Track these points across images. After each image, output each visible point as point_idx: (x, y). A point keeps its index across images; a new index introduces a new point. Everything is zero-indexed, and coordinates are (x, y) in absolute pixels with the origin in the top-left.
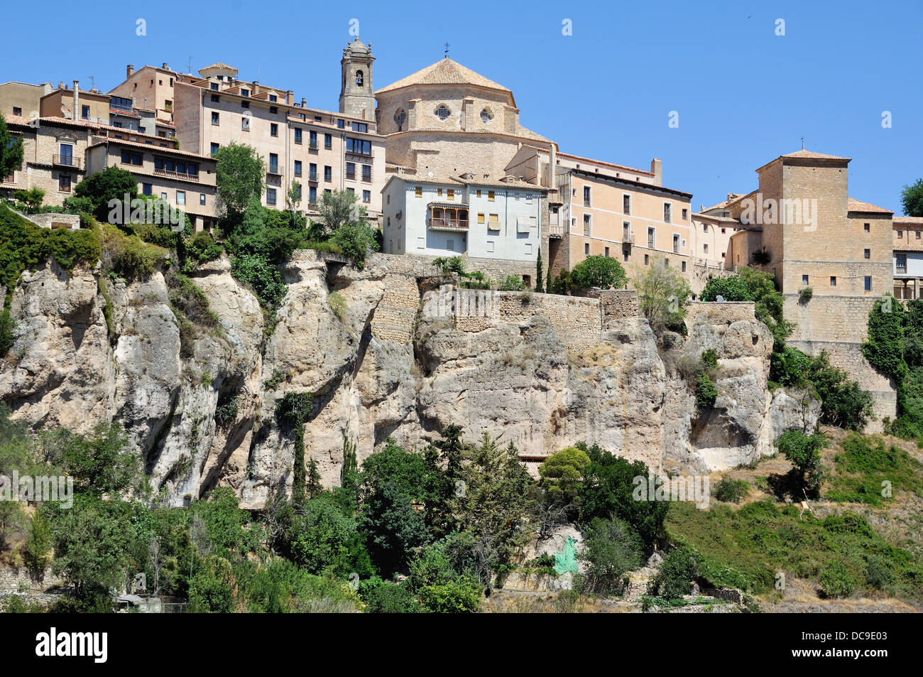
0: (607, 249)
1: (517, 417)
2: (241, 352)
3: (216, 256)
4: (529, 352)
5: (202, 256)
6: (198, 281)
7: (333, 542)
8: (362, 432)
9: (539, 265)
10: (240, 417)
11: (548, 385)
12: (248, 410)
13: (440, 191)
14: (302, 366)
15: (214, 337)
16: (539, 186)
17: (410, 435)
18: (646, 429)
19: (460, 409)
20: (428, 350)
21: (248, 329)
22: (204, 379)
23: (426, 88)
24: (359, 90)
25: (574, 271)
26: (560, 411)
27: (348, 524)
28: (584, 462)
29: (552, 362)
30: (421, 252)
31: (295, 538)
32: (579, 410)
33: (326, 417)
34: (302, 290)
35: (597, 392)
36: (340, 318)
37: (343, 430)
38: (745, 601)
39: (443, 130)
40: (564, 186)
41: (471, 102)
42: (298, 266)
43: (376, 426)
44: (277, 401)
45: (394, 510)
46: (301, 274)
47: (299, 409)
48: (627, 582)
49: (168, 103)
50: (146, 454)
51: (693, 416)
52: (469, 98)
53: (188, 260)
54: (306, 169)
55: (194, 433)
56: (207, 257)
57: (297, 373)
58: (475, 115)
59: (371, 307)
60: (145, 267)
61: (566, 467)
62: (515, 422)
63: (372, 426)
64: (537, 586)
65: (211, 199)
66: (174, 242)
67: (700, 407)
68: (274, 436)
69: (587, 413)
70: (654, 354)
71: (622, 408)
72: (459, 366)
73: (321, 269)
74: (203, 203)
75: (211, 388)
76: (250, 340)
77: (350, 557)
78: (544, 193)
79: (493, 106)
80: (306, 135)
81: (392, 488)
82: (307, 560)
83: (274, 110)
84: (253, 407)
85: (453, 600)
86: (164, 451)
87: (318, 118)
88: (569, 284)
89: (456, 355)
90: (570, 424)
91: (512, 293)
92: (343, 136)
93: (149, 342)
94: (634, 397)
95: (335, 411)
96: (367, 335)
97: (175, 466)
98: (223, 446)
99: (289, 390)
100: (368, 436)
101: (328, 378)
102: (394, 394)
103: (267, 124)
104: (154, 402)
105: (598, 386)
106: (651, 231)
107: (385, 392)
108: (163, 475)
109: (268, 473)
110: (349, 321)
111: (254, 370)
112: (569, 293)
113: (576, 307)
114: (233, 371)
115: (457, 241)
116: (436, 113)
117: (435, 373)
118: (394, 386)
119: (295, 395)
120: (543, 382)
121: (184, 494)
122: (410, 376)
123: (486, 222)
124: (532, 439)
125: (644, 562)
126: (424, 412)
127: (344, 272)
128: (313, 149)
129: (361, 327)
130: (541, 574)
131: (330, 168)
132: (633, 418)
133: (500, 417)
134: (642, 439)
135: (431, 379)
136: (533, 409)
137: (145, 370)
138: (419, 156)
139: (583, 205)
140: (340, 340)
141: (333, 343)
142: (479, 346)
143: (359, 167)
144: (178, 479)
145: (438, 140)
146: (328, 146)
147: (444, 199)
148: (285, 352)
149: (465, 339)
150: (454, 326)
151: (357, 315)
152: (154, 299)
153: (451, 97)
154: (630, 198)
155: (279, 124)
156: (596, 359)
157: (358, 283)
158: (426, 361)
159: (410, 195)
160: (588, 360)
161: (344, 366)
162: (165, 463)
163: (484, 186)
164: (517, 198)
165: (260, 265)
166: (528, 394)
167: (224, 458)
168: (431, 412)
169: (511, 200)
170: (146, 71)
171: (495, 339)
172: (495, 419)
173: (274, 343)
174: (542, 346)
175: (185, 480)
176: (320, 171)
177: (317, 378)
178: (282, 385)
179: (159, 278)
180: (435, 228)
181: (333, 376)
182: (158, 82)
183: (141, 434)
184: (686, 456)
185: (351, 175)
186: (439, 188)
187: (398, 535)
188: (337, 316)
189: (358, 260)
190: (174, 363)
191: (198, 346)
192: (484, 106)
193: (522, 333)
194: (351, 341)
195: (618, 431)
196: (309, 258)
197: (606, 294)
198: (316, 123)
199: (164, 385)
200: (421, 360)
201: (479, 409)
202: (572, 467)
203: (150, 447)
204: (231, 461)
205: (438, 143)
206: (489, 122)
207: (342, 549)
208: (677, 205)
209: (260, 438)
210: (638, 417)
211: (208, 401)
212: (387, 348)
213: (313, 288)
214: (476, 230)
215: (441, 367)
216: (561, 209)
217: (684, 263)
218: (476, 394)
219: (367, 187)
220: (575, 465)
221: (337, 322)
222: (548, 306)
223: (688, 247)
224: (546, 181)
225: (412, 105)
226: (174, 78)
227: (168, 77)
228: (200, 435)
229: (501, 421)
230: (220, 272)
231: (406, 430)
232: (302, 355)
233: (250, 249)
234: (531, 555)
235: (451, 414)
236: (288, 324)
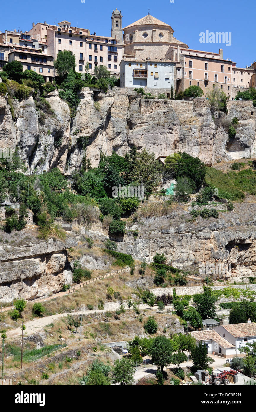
0: (198, 83)
1: (161, 143)
2: (62, 123)
3: (53, 90)
4: (166, 120)
5: (48, 90)
6: (47, 99)
7: (92, 186)
8: (108, 149)
9: (172, 89)
10: (63, 145)
11: (173, 132)
12: (65, 142)
13: (137, 65)
14: (85, 127)
15: (52, 118)
16: (174, 61)
17: (125, 150)
18: (207, 146)
19: (142, 141)
20: (131, 121)
21: (64, 115)
22: (48, 132)
23: (139, 26)
24: (117, 28)
25: (185, 91)
26: (177, 141)
27: (99, 180)
28: (179, 158)
29: (174, 124)
30: (131, 86)
31: (79, 184)
32: (184, 140)
33: (94, 144)
34: (85, 101)
35: (190, 134)
36: (98, 111)
37: (100, 149)
38: (228, 203)
39: (145, 41)
40: (182, 61)
41: (155, 31)
42: (83, 93)
43: (113, 147)
44: (77, 139)
45: (112, 175)
46: (84, 96)
47: (84, 142)
48: (189, 197)
49: (45, 36)
50: (29, 157)
51: (227, 141)
52: (154, 30)
53: (44, 92)
54: (93, 58)
55: (45, 150)
56: (50, 91)
57: (83, 130)
58: (156, 36)
59: (110, 106)
60: (26, 95)
61: (172, 160)
62: (161, 145)
63: (112, 147)
64: (159, 199)
65: (52, 70)
66: (38, 86)
67: (230, 138)
68: (77, 151)
69: (187, 141)
70: (211, 120)
71: (199, 139)
72: (141, 126)
73: (91, 94)
74: (49, 72)
75: (51, 135)
76: (65, 119)
77: (98, 191)
78: (175, 64)
79: (163, 32)
80: (93, 46)
81: (112, 168)
82: (83, 192)
83: (81, 37)
84: (67, 141)
85: (129, 204)
86: (36, 156)
87: (98, 39)
88: (183, 96)
89: (140, 122)
90: (181, 145)
91: (161, 100)
92: (106, 45)
93: (27, 120)
94: (203, 135)
95: (97, 142)
96: (109, 116)
97: (39, 161)
98: (57, 154)
99: (81, 135)
100: (110, 150)
101: (94, 131)
102: (119, 136)
103: (79, 42)
104: (29, 140)
105: (191, 131)
106: (216, 76)
107: (116, 135)
108: (35, 164)
109: (75, 163)
110: (102, 112)
111: (67, 129)
112: (183, 99)
113: (184, 104)
114: (59, 129)
115: (143, 82)
116: (143, 35)
117: (133, 128)
118: (119, 133)
119: (83, 137)
120: (171, 131)
121: (43, 170)
122: (125, 130)
123: (154, 75)
124: (166, 150)
125: (197, 191)
126: (129, 142)
127: (100, 94)
128: (96, 51)
129: (106, 113)
130: (160, 195)
131: (102, 57)
132: (203, 142)
133: (156, 143)
134: (206, 149)
135: (132, 130)
136: (167, 140)
137: (26, 130)
138: (137, 51)
139: (189, 68)
140: (98, 118)
141: (95, 119)
142: (149, 119)
143: (113, 57)
144: (41, 165)
145: (143, 45)
146: (101, 49)
147: (139, 67)
148: (79, 123)
149: (143, 116)
150: (140, 112)
151: (104, 109)
152: (29, 106)
153: (148, 29)
154: (208, 64)
155: (83, 42)
156: (190, 122)
157: (105, 98)
158: (130, 125)
159: (127, 66)
160: (188, 123)
161: (99, 127)
162: (36, 160)
163: (153, 62)
164: (165, 66)
165: (71, 93)
166: (165, 135)
167: (58, 158)
168: (132, 142)
169: (163, 67)
170: (38, 25)
171: (154, 116)
172: (154, 144)
173: (76, 120)
174: (171, 119)
175: (43, 166)
176: (99, 58)
177: (90, 131)
178: (79, 134)
179: (31, 98)
180: (135, 78)
181: (96, 130)
182: (42, 29)
183: (26, 151)
184: (224, 155)
185: (110, 59)
186: (137, 63)
187: (114, 183)
188: (97, 110)
189: (105, 90)
190: (36, 127)
191: (46, 121)
192: (160, 32)
193: (164, 114)
194: (102, 118)
195: (198, 147)
196: (87, 90)
197: (195, 99)
198: (97, 41)
199: (33, 135)
200: (129, 124)
201: (148, 141)
202: (174, 160)
203: (30, 155)
204: (61, 159)
205: (143, 47)
206: (162, 38)
207: (95, 188)
208: (226, 66)
209: (71, 151)
210: (205, 142)
211: (51, 140)
212: (117, 120)
213: (88, 100)
214: (150, 78)
215: (135, 127)
216: (181, 69)
217: (229, 87)
218: (147, 135)
219: (116, 63)
220: (175, 159)
221: (97, 112)
222: (173, 104)
223: (231, 81)
224: (176, 60)
225: (134, 33)
226: (48, 27)
227: (46, 26)
228: (47, 151)
229: (156, 144)
230: (54, 96)
231: (124, 148)
232: (85, 123)
233: (68, 87)
234: (159, 189)
235: (138, 142)
236: (80, 113)
